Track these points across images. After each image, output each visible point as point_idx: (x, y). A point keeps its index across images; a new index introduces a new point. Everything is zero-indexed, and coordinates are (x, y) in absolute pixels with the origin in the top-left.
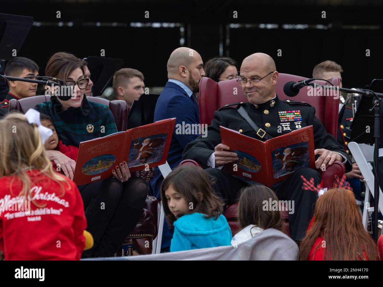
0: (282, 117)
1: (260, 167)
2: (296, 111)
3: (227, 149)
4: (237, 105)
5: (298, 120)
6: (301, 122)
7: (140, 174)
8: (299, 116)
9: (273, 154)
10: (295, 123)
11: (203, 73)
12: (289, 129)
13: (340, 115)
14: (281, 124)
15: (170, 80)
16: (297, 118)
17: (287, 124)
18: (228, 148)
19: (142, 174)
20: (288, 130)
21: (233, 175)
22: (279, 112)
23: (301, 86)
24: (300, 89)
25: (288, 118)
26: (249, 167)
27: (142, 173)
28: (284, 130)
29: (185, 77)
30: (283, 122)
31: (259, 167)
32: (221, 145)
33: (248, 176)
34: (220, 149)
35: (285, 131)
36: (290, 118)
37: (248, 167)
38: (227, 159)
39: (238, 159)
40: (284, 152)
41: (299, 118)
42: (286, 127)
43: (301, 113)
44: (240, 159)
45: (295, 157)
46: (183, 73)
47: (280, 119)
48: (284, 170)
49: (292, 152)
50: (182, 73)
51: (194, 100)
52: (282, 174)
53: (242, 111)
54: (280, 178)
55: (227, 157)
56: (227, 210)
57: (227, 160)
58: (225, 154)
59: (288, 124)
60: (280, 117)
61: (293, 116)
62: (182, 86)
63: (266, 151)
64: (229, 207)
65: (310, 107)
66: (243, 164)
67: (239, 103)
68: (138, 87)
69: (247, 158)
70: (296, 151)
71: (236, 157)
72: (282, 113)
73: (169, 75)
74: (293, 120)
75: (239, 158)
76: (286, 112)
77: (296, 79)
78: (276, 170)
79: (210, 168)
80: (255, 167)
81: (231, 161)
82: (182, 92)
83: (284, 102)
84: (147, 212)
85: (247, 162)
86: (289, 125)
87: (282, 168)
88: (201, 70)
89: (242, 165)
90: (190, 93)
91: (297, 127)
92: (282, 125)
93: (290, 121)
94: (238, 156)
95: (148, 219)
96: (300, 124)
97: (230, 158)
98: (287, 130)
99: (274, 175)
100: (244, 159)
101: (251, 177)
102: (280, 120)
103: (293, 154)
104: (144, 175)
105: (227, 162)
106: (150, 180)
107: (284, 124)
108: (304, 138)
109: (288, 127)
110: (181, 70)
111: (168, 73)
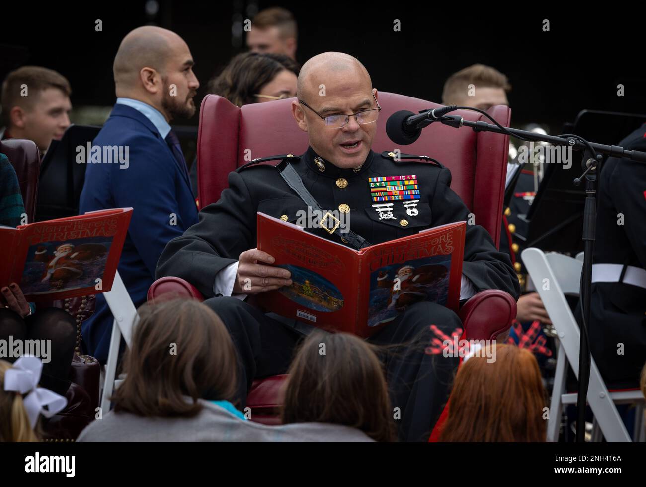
0: (377, 191)
1: (341, 301)
2: (409, 177)
3: (269, 261)
4: (281, 161)
5: (412, 197)
6: (418, 201)
7: (63, 306)
8: (415, 189)
9: (374, 276)
10: (404, 203)
11: (193, 81)
12: (391, 216)
13: (507, 191)
14: (373, 206)
15: (120, 101)
16: (409, 193)
17: (386, 207)
18: (271, 259)
19: (66, 305)
20: (389, 218)
21: (268, 315)
22: (370, 180)
23: (425, 120)
24: (423, 129)
25: (390, 194)
26: (316, 300)
27: (67, 302)
28: (380, 219)
29: (154, 93)
30: (378, 203)
31: (338, 303)
32: (254, 252)
33: (309, 319)
34: (250, 261)
35: (383, 222)
36: (393, 194)
37: (311, 299)
38: (267, 282)
39: (290, 282)
40: (397, 274)
41: (414, 193)
42: (386, 212)
43: (420, 182)
44: (297, 283)
45: (419, 285)
46: (150, 83)
47: (373, 194)
48: (391, 311)
49: (414, 275)
50: (147, 84)
51: (173, 144)
52: (386, 318)
53: (289, 174)
54: (381, 325)
55: (267, 279)
56: (253, 392)
57: (267, 284)
58: (263, 272)
59: (390, 207)
60: (372, 189)
61: (401, 188)
62: (148, 113)
63: (360, 271)
64: (258, 385)
65: (440, 169)
66: (300, 293)
67: (284, 156)
68: (56, 112)
69: (313, 282)
70: (422, 273)
71: (287, 279)
72: (377, 182)
73: (119, 90)
74: (400, 199)
75: (293, 281)
76: (384, 179)
77: (415, 105)
78: (374, 310)
79: (220, 297)
80: (329, 302)
81: (275, 287)
82: (149, 129)
83: (382, 157)
84: (75, 389)
85: (310, 289)
86: (392, 209)
87: (387, 307)
88: (188, 75)
89: (299, 296)
90: (164, 129)
91: (409, 212)
92: (377, 208)
93: (393, 199)
94: (292, 277)
95: (78, 404)
96: (415, 205)
97: (273, 281)
98: (387, 219)
99: (369, 321)
100: (304, 283)
101: (315, 321)
102: (372, 198)
103: (415, 279)
104: (70, 307)
105: (265, 289)
106: (84, 319)
107: (381, 208)
108: (444, 247)
109: (389, 213)
110: (145, 76)
111: (117, 85)
